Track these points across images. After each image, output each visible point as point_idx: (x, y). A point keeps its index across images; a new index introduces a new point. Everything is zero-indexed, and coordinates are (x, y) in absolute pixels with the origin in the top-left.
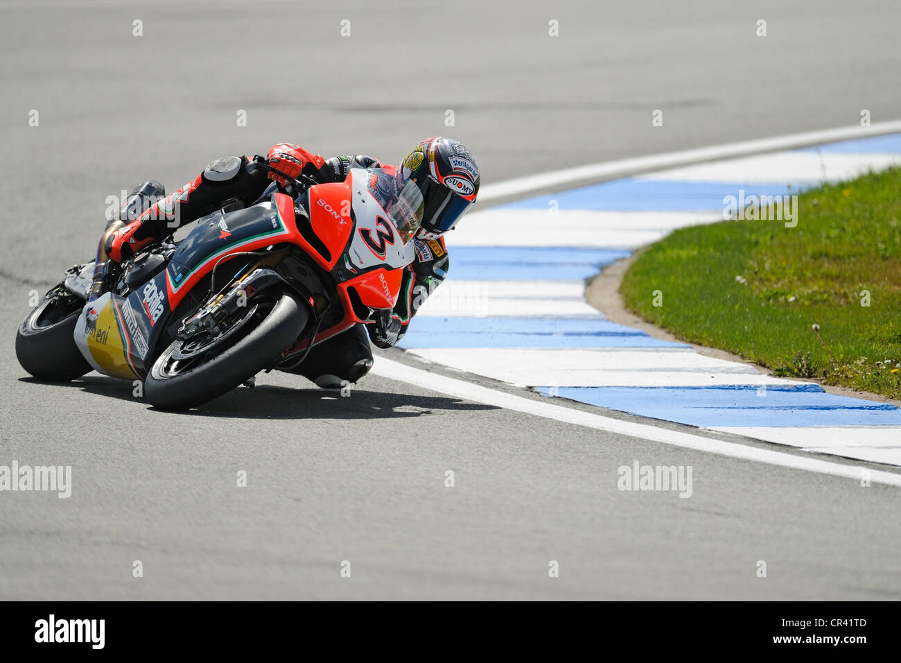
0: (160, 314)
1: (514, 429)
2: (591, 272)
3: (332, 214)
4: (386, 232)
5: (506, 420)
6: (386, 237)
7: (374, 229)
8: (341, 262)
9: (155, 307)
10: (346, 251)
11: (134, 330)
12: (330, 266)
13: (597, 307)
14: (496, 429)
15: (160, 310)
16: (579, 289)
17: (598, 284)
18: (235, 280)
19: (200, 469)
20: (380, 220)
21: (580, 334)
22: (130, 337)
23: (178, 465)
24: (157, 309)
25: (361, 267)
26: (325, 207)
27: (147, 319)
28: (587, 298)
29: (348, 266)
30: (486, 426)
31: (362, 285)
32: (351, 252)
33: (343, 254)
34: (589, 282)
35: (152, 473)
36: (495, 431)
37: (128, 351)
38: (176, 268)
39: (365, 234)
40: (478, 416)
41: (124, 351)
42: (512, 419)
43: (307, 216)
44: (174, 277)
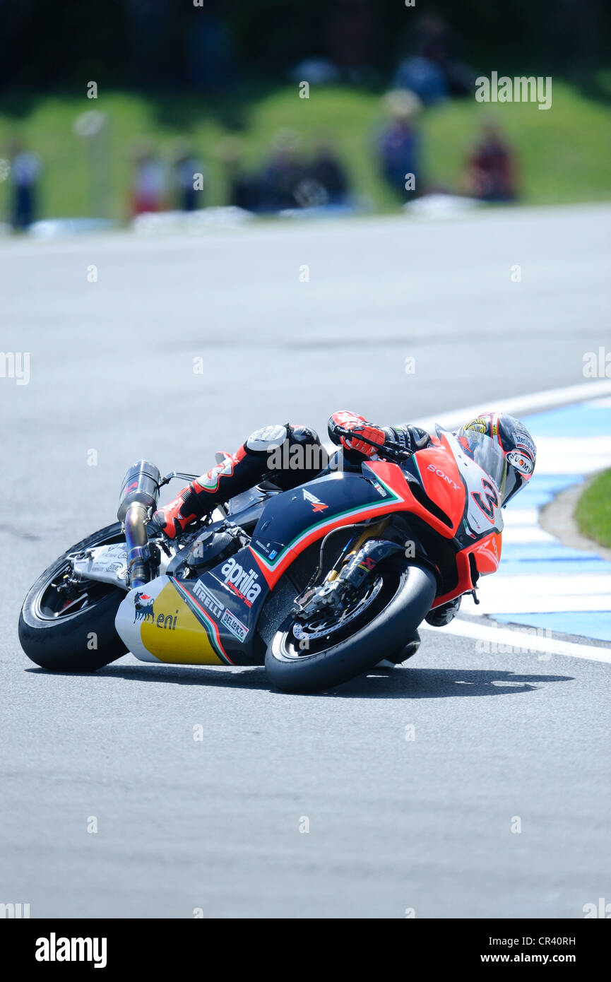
0: (257, 594)
1: (471, 657)
2: (544, 499)
3: (445, 479)
4: (491, 494)
5: (464, 648)
6: (492, 499)
7: (483, 491)
8: (462, 528)
9: (249, 587)
10: (465, 516)
11: (220, 612)
12: (452, 532)
13: (552, 532)
14: (454, 658)
15: (256, 589)
16: (533, 516)
17: (553, 509)
18: (346, 553)
19: (159, 705)
20: (486, 483)
21: (534, 560)
22: (217, 621)
23: (138, 702)
24: (251, 588)
25: (479, 532)
26: (437, 472)
27: (239, 600)
28: (542, 524)
29: (468, 532)
30: (444, 654)
31: (479, 552)
32: (469, 516)
33: (462, 520)
34: (542, 509)
35: (111, 711)
36: (452, 659)
37: (215, 634)
38: (265, 546)
39: (476, 496)
40: (435, 645)
41: (209, 636)
42: (469, 646)
43: (419, 483)
44: (266, 555)
